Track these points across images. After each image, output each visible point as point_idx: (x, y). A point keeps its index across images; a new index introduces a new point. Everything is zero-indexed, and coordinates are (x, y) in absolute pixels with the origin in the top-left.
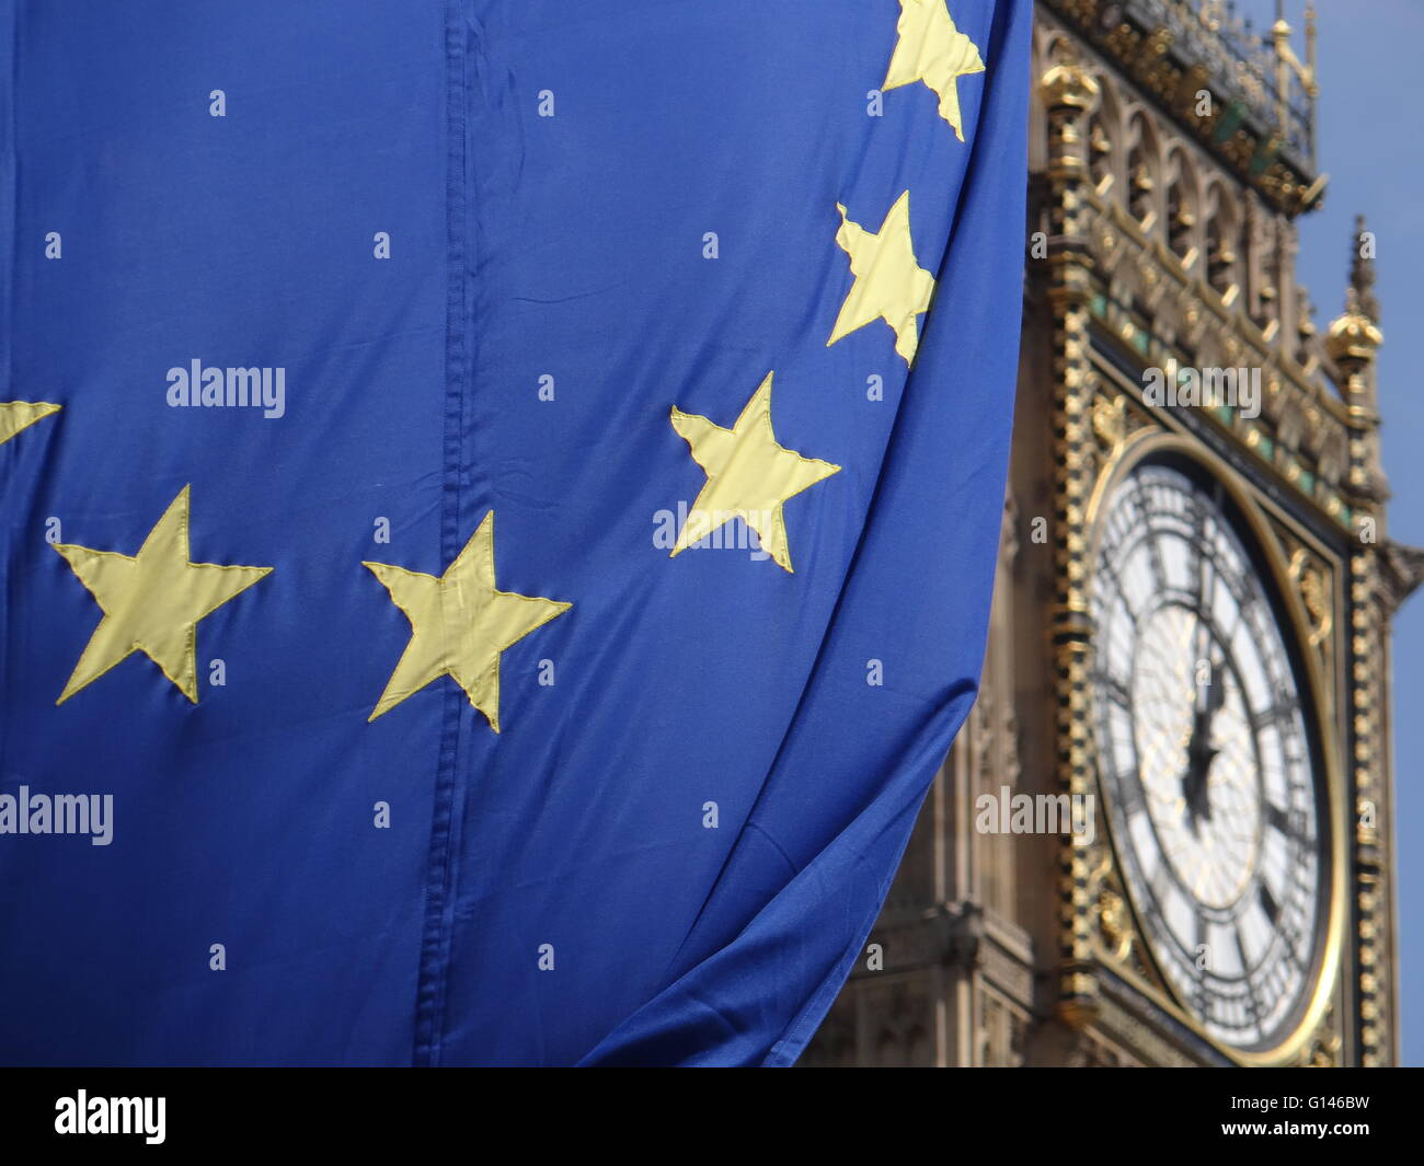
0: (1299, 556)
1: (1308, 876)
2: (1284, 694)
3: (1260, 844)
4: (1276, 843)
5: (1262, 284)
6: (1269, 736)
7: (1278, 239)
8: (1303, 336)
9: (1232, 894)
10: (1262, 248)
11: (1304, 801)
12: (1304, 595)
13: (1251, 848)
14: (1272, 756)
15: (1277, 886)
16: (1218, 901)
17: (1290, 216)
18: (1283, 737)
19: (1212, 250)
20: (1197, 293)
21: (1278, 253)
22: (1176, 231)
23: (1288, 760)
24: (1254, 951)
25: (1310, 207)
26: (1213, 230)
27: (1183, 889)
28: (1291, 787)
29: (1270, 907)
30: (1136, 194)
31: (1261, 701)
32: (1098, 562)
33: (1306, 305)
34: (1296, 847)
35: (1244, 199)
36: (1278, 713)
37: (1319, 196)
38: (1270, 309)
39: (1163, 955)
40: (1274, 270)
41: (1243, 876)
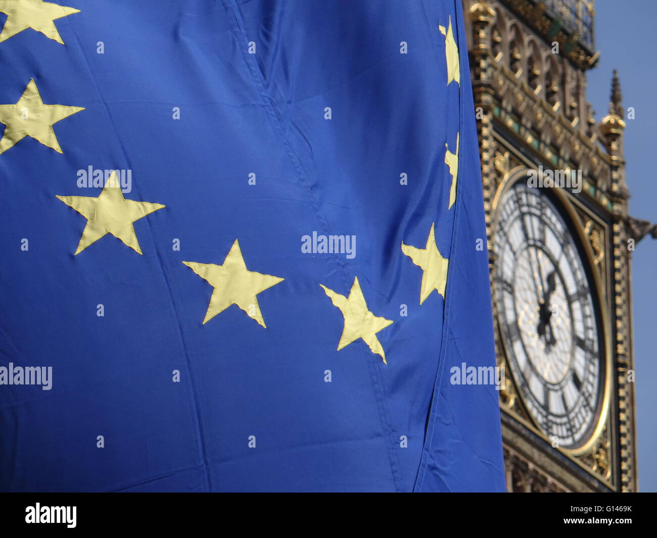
0: (589, 224)
1: (595, 369)
2: (583, 286)
3: (573, 355)
4: (580, 354)
5: (571, 101)
6: (576, 306)
7: (578, 80)
8: (590, 124)
9: (560, 377)
10: (570, 85)
11: (592, 335)
12: (591, 242)
13: (568, 356)
14: (578, 315)
15: (581, 373)
16: (554, 380)
17: (583, 71)
18: (583, 306)
19: (548, 86)
20: (541, 105)
21: (578, 87)
22: (532, 78)
23: (585, 316)
24: (571, 403)
25: (592, 66)
26: (549, 77)
27: (538, 375)
28: (586, 328)
29: (577, 383)
30: (513, 61)
31: (572, 290)
32: (498, 227)
33: (591, 110)
34: (589, 356)
35: (562, 63)
36: (580, 295)
37: (596, 61)
38: (575, 112)
39: (529, 405)
40: (577, 95)
41: (565, 369)
